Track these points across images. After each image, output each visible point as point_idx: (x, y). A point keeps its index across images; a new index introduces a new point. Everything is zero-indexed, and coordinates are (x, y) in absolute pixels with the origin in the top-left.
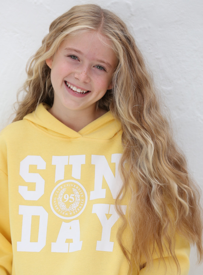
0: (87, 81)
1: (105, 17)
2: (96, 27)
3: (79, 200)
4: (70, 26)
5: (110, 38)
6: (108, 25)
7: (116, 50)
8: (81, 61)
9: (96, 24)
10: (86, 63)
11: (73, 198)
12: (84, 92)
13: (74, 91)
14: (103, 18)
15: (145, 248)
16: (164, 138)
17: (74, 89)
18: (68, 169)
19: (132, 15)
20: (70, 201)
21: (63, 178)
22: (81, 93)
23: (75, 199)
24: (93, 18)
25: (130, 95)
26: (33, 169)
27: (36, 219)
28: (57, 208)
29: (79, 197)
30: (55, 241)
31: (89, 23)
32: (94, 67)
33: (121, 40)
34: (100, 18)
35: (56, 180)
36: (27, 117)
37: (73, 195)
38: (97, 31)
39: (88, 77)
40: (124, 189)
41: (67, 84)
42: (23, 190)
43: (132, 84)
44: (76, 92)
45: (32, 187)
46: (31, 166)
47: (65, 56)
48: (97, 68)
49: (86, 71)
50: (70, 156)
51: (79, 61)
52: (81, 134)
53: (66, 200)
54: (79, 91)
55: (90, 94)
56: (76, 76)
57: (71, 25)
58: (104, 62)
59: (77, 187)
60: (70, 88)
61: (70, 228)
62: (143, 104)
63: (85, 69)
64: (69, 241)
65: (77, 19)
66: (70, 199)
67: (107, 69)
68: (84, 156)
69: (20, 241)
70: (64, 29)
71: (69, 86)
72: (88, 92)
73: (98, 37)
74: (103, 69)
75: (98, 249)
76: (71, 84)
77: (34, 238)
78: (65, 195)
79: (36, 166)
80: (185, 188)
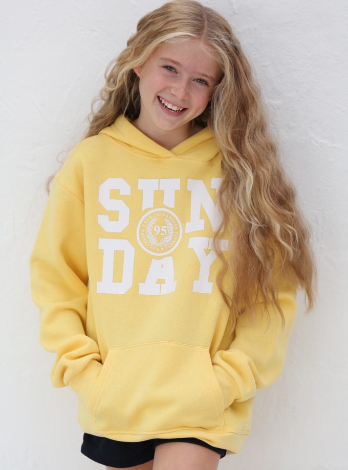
0: (186, 99)
1: (208, 21)
2: (199, 34)
3: (172, 233)
4: (166, 30)
5: (216, 49)
6: (213, 32)
7: (222, 63)
8: (179, 74)
9: (199, 30)
10: (185, 76)
11: (165, 231)
12: (181, 109)
13: (169, 109)
14: (206, 22)
15: (246, 297)
16: (268, 170)
17: (169, 106)
18: (159, 195)
19: (235, 13)
20: (162, 234)
21: (152, 206)
22: (176, 111)
23: (167, 232)
24: (195, 22)
25: (232, 117)
26: (115, 194)
27: (119, 256)
28: (146, 242)
29: (172, 230)
30: (144, 282)
31: (189, 28)
32: (194, 80)
33: (228, 51)
34: (202, 21)
35: (144, 209)
36: (106, 131)
37: (165, 227)
38: (200, 39)
39: (187, 94)
40: (224, 226)
41: (160, 99)
42: (103, 220)
43: (236, 104)
44: (171, 109)
45: (114, 216)
46: (112, 191)
47: (160, 66)
48: (197, 81)
49: (184, 87)
50: (161, 180)
51: (177, 73)
52: (174, 154)
53: (156, 232)
54: (175, 108)
55: (187, 111)
56: (173, 92)
57: (168, 29)
58: (206, 76)
59: (170, 218)
60: (163, 104)
61: (162, 267)
62: (246, 128)
63: (183, 83)
64: (160, 282)
65: (175, 22)
66: (161, 232)
67: (210, 83)
68: (179, 180)
69: (101, 281)
70: (158, 33)
71: (163, 102)
72: (184, 110)
73: (201, 46)
74: (204, 83)
75: (195, 290)
76: (166, 100)
77: (117, 278)
78: (156, 227)
79: (119, 190)
80: (289, 229)
